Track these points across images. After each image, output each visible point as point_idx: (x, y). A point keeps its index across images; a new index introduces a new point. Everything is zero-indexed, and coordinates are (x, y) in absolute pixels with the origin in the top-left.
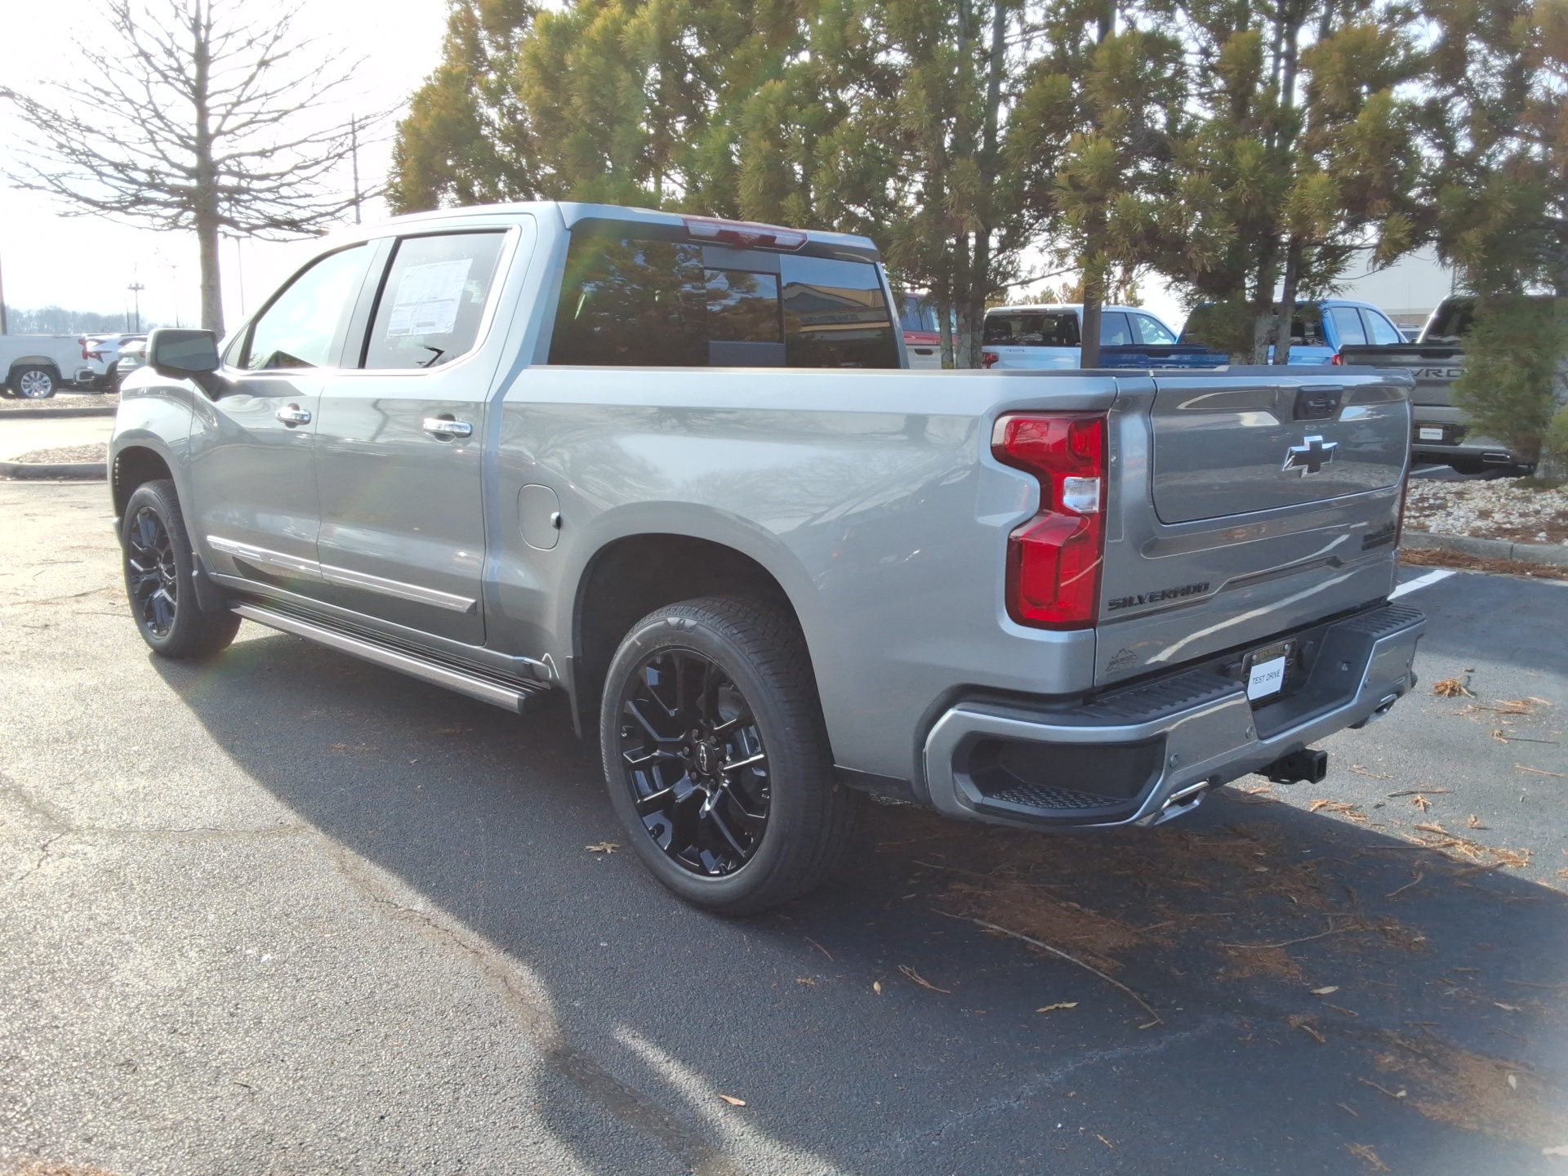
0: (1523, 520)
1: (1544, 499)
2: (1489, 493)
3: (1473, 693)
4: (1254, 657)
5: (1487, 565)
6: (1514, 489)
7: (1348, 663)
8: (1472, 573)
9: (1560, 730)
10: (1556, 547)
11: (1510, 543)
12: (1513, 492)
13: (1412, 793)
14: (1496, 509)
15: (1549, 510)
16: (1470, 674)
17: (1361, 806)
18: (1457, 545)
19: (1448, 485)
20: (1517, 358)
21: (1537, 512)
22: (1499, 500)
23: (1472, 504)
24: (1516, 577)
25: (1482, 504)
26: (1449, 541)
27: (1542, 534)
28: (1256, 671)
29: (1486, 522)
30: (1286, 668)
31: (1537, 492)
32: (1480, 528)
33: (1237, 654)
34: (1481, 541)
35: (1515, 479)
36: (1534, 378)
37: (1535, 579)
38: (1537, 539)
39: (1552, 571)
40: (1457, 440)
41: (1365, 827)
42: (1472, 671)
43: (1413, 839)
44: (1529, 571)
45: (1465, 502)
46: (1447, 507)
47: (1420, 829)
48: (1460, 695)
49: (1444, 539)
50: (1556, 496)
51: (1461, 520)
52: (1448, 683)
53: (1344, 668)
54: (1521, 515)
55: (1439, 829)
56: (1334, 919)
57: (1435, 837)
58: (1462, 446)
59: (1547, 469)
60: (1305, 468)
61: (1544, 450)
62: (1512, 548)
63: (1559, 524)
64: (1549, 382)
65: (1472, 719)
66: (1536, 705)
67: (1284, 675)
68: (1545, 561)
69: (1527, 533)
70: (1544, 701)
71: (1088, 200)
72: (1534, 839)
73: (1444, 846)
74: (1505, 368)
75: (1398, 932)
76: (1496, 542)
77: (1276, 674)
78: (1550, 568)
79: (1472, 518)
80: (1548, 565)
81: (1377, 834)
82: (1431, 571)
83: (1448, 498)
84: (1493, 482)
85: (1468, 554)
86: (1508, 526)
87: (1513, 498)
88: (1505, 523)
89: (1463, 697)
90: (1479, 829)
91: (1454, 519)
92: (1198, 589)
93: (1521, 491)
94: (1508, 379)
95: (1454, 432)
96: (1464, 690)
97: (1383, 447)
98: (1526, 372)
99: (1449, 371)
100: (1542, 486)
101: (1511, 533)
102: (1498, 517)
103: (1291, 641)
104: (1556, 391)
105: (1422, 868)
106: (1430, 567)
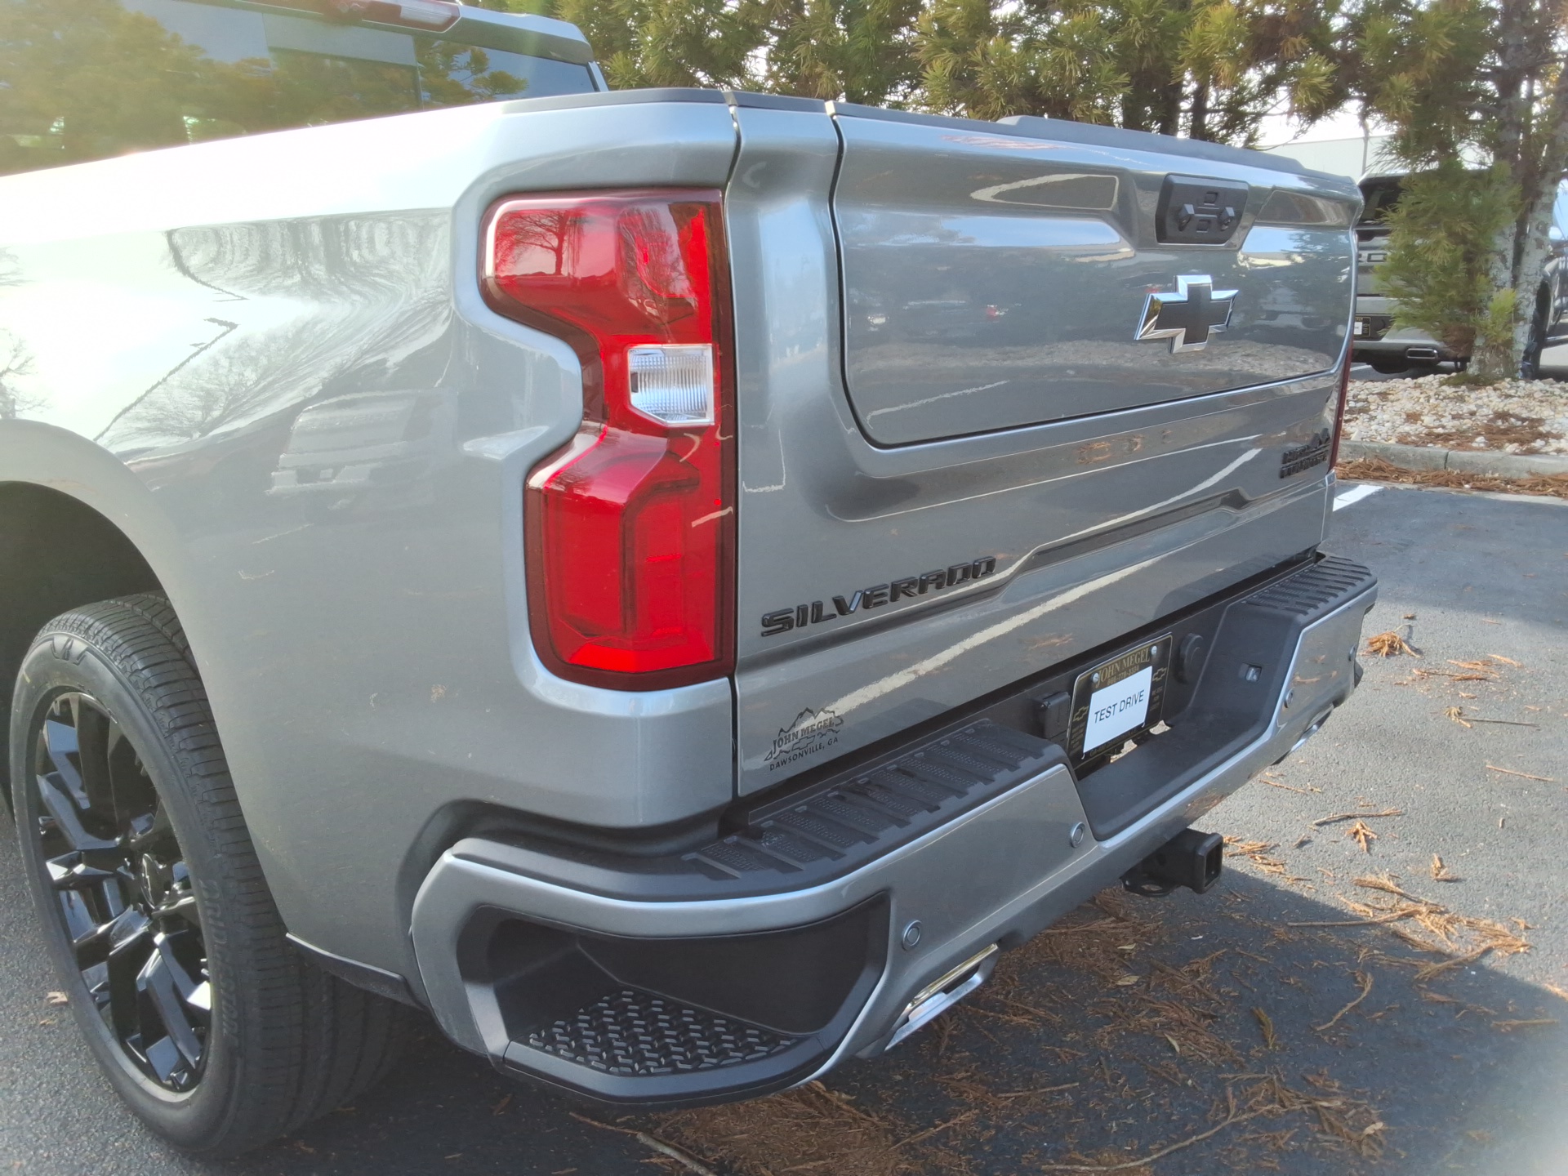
0: (1456, 423)
1: (1480, 398)
2: (1416, 393)
3: (1417, 651)
4: (1096, 677)
5: (1419, 478)
6: (1444, 388)
7: (1259, 668)
8: (1401, 487)
9: (1535, 703)
10: (1497, 454)
11: (1445, 451)
12: (1443, 391)
13: (1349, 817)
14: (1426, 411)
15: (1485, 411)
16: (1411, 623)
17: (1278, 845)
18: (1383, 455)
19: (1369, 385)
20: (1451, 234)
21: (1473, 414)
22: (1428, 401)
23: (1397, 406)
24: (1452, 491)
25: (1409, 406)
26: (1374, 450)
27: (1480, 439)
28: (1099, 700)
29: (1414, 427)
30: (1154, 685)
31: (1471, 390)
32: (1408, 434)
33: (1063, 676)
34: (1410, 448)
35: (1446, 376)
36: (1469, 258)
37: (1475, 493)
38: (1474, 445)
39: (1494, 482)
40: (1380, 333)
41: (1283, 883)
42: (1412, 618)
43: (1354, 905)
44: (1468, 482)
45: (1389, 404)
46: (1370, 410)
47: (1362, 885)
48: (1401, 654)
49: (1369, 448)
50: (1492, 393)
51: (1387, 424)
52: (1386, 638)
53: (1252, 675)
54: (1454, 417)
55: (1391, 885)
56: (1236, 1086)
57: (1388, 901)
58: (1384, 340)
59: (1481, 362)
60: (1180, 334)
61: (1479, 342)
62: (1446, 457)
63: (1498, 427)
64: (1487, 261)
65: (1421, 690)
66: (1500, 666)
67: (1151, 697)
68: (1484, 471)
69: (1462, 439)
70: (1508, 660)
71: (955, 49)
72: (1529, 897)
73: (1400, 918)
74: (1438, 243)
75: (1340, 1113)
76: (1427, 449)
77: (1137, 699)
78: (1491, 479)
79: (1398, 422)
80: (1489, 475)
81: (1301, 897)
82: (1355, 486)
83: (1370, 400)
84: (1421, 380)
85: (1395, 464)
86: (1440, 430)
87: (1444, 398)
88: (1437, 428)
89: (1405, 656)
90: (1447, 881)
91: (1379, 424)
92: (972, 572)
93: (1454, 389)
94: (1440, 257)
95: (1376, 324)
96: (1406, 647)
97: (1305, 322)
98: (1461, 249)
99: (1370, 255)
100: (1477, 383)
101: (1445, 438)
102: (1428, 420)
103: (1161, 638)
104: (1493, 272)
105: (1371, 966)
106: (1352, 482)
